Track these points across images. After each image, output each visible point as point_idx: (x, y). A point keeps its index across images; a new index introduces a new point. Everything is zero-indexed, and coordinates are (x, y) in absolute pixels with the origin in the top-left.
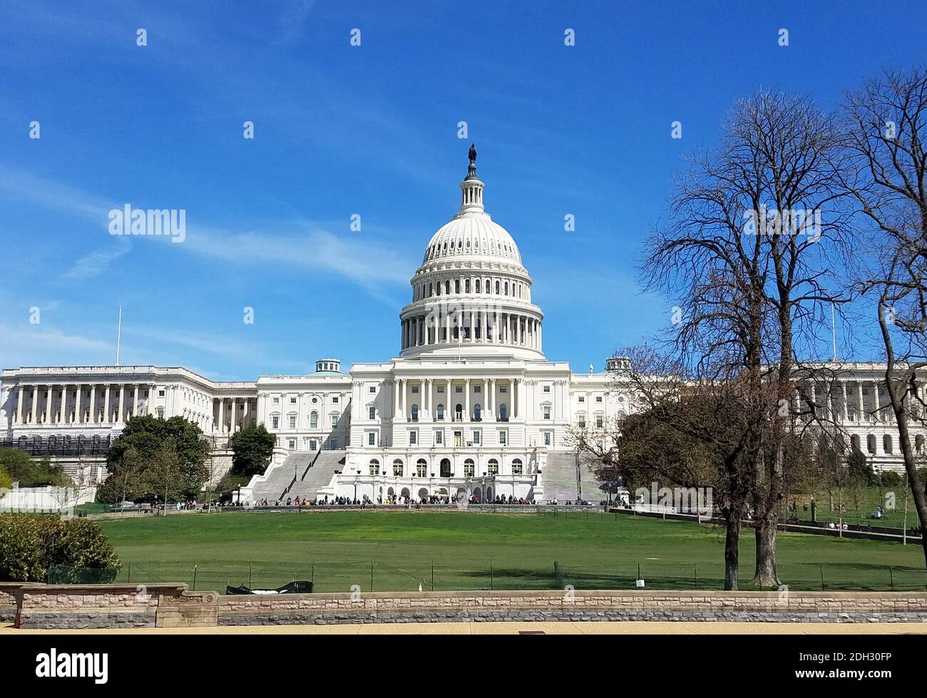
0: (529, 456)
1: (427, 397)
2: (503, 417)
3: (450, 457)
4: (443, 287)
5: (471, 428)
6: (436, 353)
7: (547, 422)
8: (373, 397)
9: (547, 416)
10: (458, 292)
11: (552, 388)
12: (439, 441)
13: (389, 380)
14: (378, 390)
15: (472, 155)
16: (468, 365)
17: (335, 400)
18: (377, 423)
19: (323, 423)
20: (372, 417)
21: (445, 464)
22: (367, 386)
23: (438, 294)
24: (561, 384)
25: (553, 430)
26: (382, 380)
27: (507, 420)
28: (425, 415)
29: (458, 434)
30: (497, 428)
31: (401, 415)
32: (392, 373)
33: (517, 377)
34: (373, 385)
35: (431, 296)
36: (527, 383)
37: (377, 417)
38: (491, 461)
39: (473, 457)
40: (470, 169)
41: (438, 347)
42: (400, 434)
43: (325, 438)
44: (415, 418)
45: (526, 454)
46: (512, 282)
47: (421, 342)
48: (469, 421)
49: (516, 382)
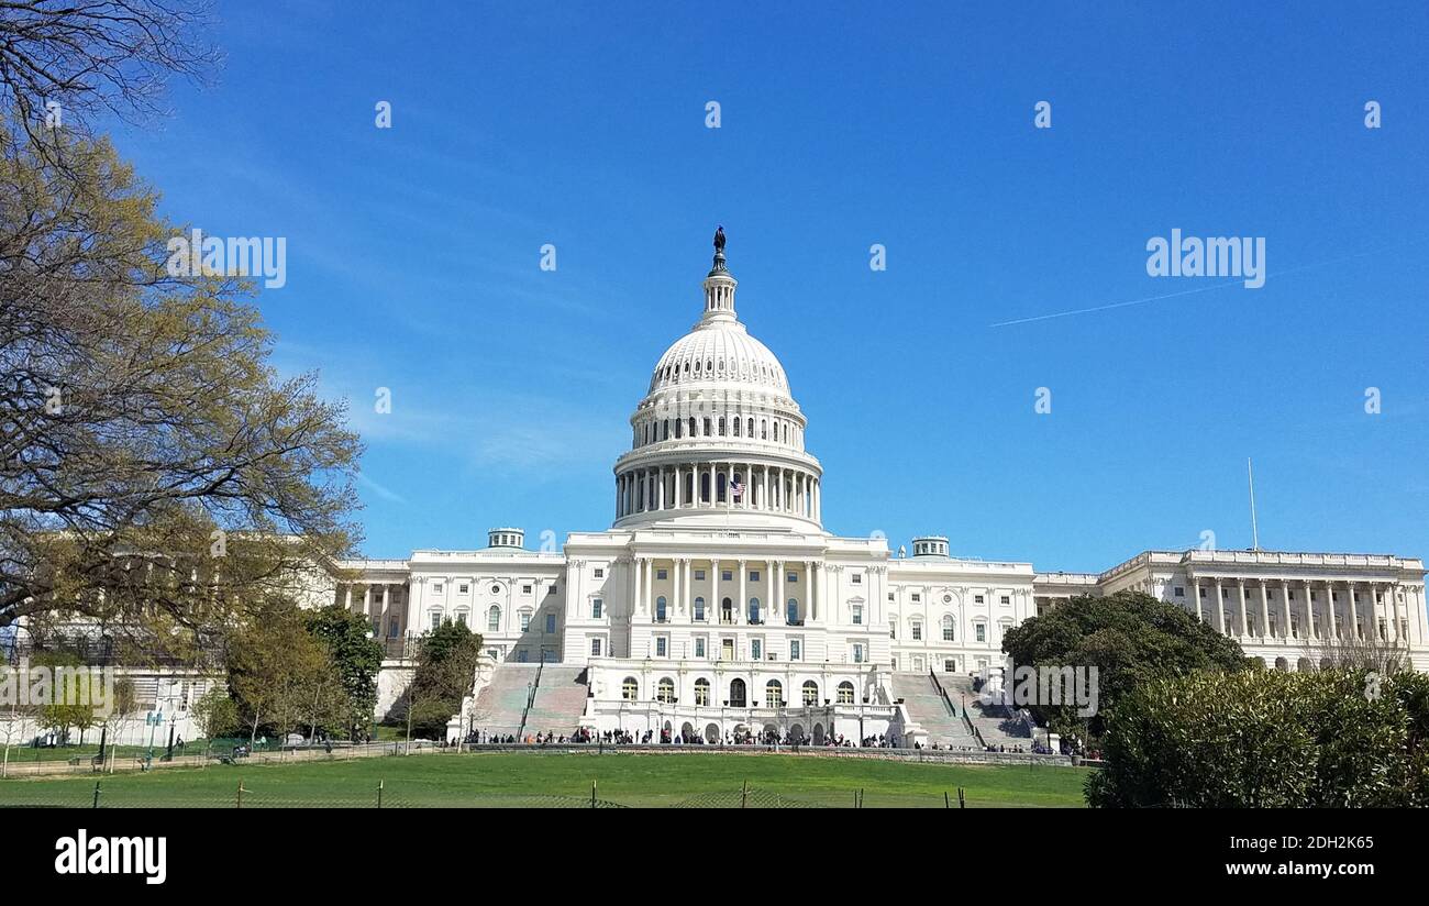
0: (864, 677)
1: (682, 586)
2: (795, 620)
3: (745, 677)
4: (686, 427)
5: (749, 635)
6: (678, 522)
7: (858, 628)
8: (599, 584)
9: (857, 620)
10: (707, 433)
11: (864, 578)
12: (700, 652)
13: (626, 559)
14: (606, 573)
15: (720, 242)
16: (744, 540)
17: (527, 589)
18: (604, 624)
19: (508, 624)
20: (597, 614)
21: (738, 687)
22: (590, 567)
23: (678, 436)
24: (878, 572)
25: (867, 641)
26: (613, 559)
27: (800, 623)
28: (679, 614)
29: (728, 643)
30: (788, 636)
31: (642, 614)
32: (629, 550)
33: (816, 559)
34: (599, 566)
35: (666, 438)
36: (828, 569)
37: (604, 615)
38: (806, 684)
39: (780, 678)
40: (717, 260)
41: (679, 514)
42: (643, 639)
43: (511, 646)
44: (662, 617)
45: (859, 674)
46: (783, 423)
47: (653, 505)
48: (745, 623)
49: (815, 567)
